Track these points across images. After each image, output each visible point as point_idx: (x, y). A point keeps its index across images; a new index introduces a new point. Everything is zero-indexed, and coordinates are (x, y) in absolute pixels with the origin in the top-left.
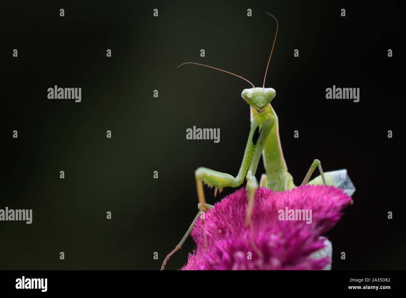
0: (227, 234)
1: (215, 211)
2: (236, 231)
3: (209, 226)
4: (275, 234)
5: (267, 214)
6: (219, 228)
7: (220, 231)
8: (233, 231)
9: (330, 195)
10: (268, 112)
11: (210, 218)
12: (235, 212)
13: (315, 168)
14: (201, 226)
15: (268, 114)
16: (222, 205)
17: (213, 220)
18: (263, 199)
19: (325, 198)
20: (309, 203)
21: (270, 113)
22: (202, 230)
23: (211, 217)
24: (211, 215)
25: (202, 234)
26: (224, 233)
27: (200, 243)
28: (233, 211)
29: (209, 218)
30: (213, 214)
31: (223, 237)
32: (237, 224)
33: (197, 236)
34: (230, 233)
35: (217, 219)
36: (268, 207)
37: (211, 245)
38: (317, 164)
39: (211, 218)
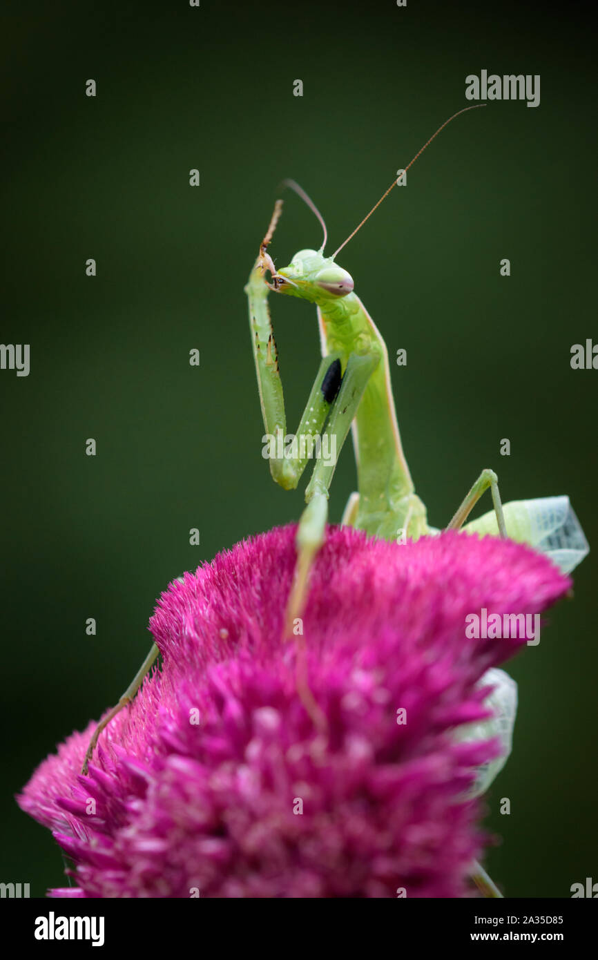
0: (244, 640)
1: (216, 573)
2: (265, 638)
3: (196, 616)
4: (366, 667)
5: (347, 604)
6: (224, 622)
7: (224, 632)
8: (258, 636)
9: (517, 569)
10: (361, 332)
11: (202, 590)
12: (266, 587)
13: (481, 492)
14: (178, 611)
15: (362, 336)
16: (236, 560)
17: (209, 597)
18: (342, 560)
19: (502, 576)
20: (461, 588)
21: (366, 333)
22: (180, 620)
23: (204, 589)
24: (206, 584)
25: (177, 631)
26: (234, 637)
27: (171, 653)
28: (262, 583)
29: (198, 592)
30: (210, 580)
31: (232, 648)
32: (268, 622)
33: (165, 635)
34: (251, 640)
35: (220, 598)
36: (353, 586)
37: (198, 666)
38: (488, 483)
39: (205, 591)
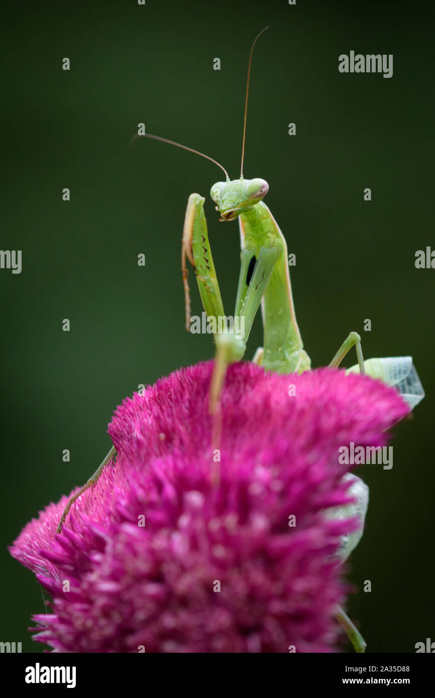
0: (176, 442)
1: (157, 393)
2: (192, 441)
3: (142, 424)
4: (265, 464)
5: (251, 418)
6: (162, 429)
7: (162, 436)
8: (186, 439)
9: (373, 398)
10: (269, 231)
11: (147, 406)
12: (193, 404)
13: (349, 348)
14: (129, 419)
15: (269, 234)
16: (171, 384)
17: (151, 410)
18: (248, 387)
19: (362, 402)
20: (333, 409)
21: (272, 233)
22: (130, 426)
23: (148, 404)
24: (149, 401)
25: (128, 434)
26: (169, 440)
27: (124, 450)
28: (190, 401)
29: (144, 406)
30: (152, 398)
31: (168, 447)
32: (194, 430)
33: (119, 436)
34: (182, 442)
35: (160, 411)
36: (256, 406)
37: (143, 459)
38: (353, 342)
39: (148, 406)
